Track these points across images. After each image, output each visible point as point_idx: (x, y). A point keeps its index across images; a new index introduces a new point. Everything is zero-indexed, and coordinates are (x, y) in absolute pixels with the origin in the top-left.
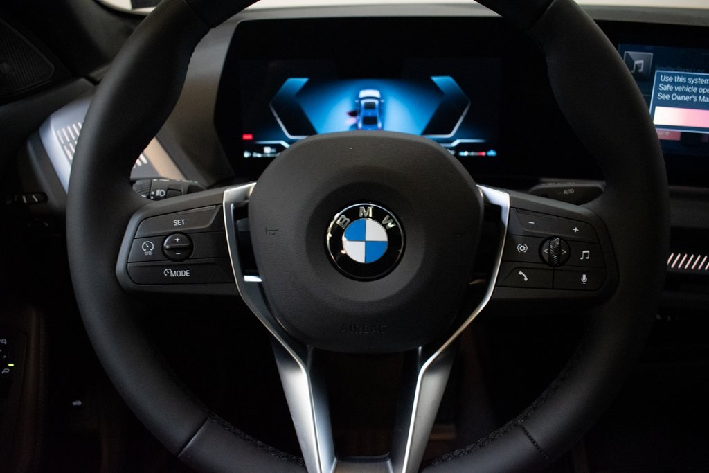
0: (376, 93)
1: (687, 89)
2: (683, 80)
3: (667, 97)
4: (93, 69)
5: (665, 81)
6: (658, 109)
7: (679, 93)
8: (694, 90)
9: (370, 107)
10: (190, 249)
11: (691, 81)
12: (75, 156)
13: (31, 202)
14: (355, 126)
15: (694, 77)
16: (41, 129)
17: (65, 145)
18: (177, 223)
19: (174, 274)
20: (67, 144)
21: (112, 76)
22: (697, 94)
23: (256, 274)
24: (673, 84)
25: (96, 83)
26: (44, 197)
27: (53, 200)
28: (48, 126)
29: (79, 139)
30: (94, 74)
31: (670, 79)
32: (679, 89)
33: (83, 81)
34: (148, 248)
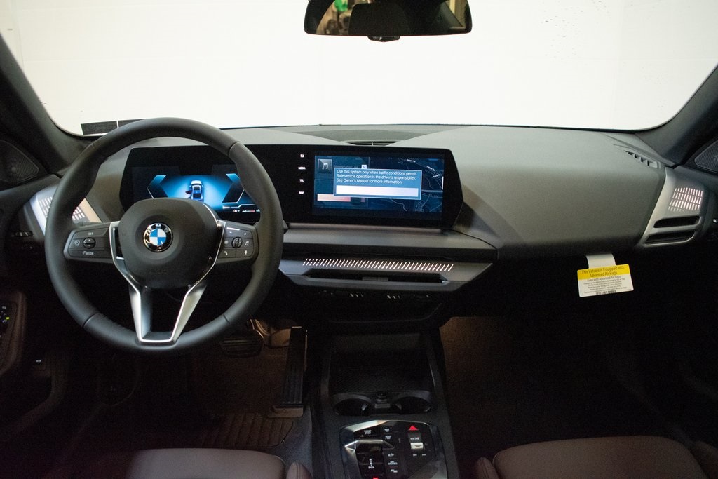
0: (199, 182)
1: (351, 176)
2: (348, 172)
3: (341, 180)
4: (59, 170)
5: (340, 172)
6: (337, 186)
7: (347, 178)
8: (354, 176)
9: (197, 189)
10: (94, 244)
11: (352, 172)
12: (48, 214)
13: (25, 236)
14: (190, 198)
15: (353, 170)
16: (31, 200)
17: (43, 208)
18: (90, 234)
19: (87, 253)
20: (44, 207)
21: (68, 173)
22: (356, 178)
23: (122, 256)
24: (343, 174)
25: (61, 177)
26: (31, 233)
27: (36, 236)
28: (35, 198)
29: (51, 205)
30: (60, 172)
31: (342, 172)
32: (346, 176)
33: (54, 176)
34: (77, 243)
